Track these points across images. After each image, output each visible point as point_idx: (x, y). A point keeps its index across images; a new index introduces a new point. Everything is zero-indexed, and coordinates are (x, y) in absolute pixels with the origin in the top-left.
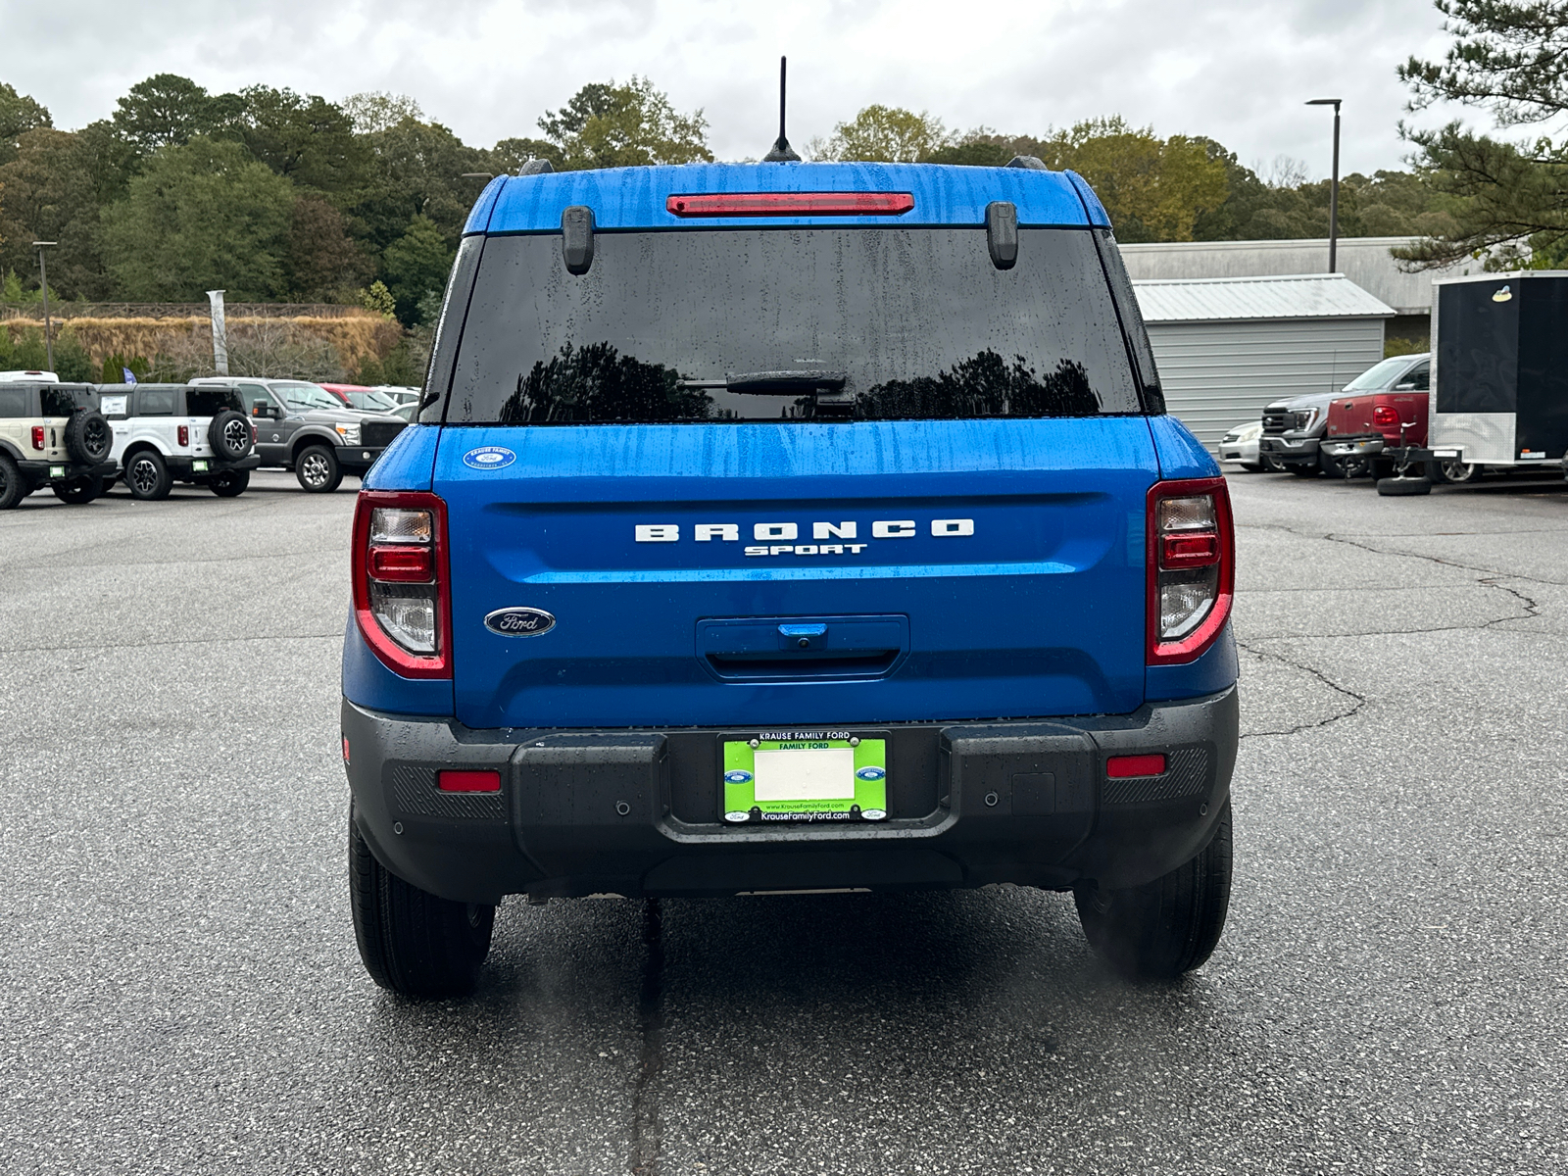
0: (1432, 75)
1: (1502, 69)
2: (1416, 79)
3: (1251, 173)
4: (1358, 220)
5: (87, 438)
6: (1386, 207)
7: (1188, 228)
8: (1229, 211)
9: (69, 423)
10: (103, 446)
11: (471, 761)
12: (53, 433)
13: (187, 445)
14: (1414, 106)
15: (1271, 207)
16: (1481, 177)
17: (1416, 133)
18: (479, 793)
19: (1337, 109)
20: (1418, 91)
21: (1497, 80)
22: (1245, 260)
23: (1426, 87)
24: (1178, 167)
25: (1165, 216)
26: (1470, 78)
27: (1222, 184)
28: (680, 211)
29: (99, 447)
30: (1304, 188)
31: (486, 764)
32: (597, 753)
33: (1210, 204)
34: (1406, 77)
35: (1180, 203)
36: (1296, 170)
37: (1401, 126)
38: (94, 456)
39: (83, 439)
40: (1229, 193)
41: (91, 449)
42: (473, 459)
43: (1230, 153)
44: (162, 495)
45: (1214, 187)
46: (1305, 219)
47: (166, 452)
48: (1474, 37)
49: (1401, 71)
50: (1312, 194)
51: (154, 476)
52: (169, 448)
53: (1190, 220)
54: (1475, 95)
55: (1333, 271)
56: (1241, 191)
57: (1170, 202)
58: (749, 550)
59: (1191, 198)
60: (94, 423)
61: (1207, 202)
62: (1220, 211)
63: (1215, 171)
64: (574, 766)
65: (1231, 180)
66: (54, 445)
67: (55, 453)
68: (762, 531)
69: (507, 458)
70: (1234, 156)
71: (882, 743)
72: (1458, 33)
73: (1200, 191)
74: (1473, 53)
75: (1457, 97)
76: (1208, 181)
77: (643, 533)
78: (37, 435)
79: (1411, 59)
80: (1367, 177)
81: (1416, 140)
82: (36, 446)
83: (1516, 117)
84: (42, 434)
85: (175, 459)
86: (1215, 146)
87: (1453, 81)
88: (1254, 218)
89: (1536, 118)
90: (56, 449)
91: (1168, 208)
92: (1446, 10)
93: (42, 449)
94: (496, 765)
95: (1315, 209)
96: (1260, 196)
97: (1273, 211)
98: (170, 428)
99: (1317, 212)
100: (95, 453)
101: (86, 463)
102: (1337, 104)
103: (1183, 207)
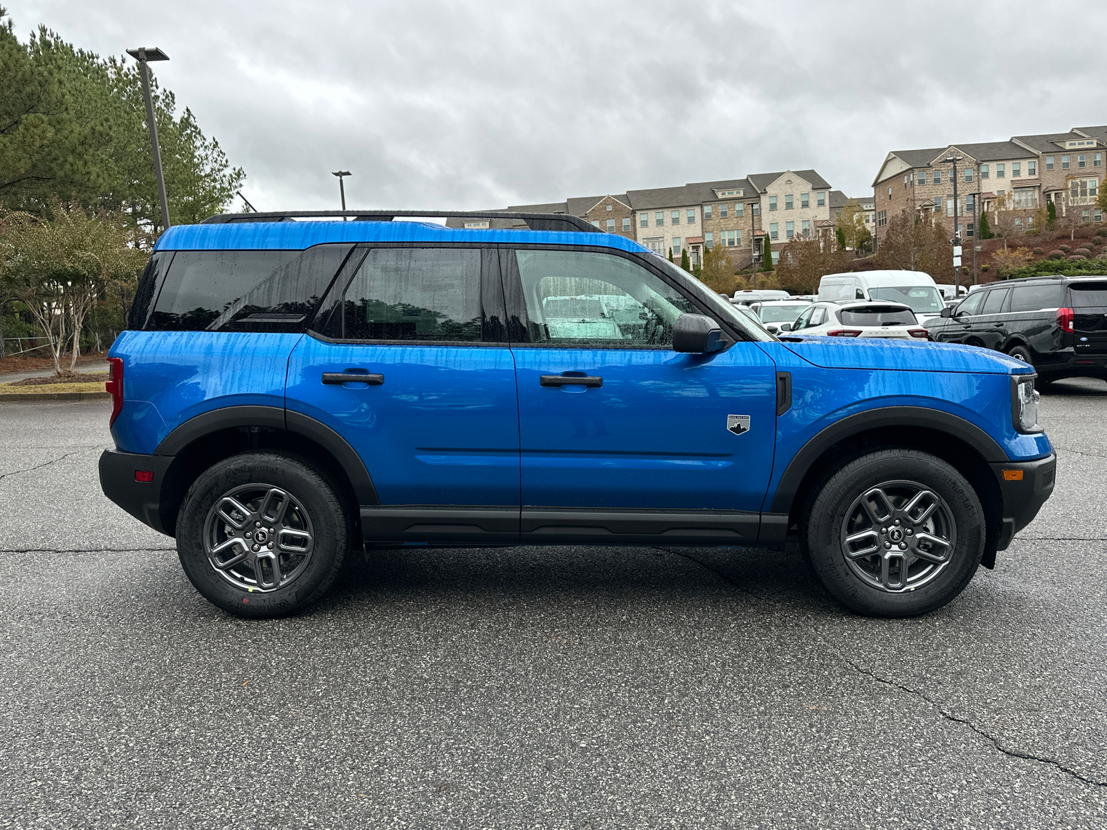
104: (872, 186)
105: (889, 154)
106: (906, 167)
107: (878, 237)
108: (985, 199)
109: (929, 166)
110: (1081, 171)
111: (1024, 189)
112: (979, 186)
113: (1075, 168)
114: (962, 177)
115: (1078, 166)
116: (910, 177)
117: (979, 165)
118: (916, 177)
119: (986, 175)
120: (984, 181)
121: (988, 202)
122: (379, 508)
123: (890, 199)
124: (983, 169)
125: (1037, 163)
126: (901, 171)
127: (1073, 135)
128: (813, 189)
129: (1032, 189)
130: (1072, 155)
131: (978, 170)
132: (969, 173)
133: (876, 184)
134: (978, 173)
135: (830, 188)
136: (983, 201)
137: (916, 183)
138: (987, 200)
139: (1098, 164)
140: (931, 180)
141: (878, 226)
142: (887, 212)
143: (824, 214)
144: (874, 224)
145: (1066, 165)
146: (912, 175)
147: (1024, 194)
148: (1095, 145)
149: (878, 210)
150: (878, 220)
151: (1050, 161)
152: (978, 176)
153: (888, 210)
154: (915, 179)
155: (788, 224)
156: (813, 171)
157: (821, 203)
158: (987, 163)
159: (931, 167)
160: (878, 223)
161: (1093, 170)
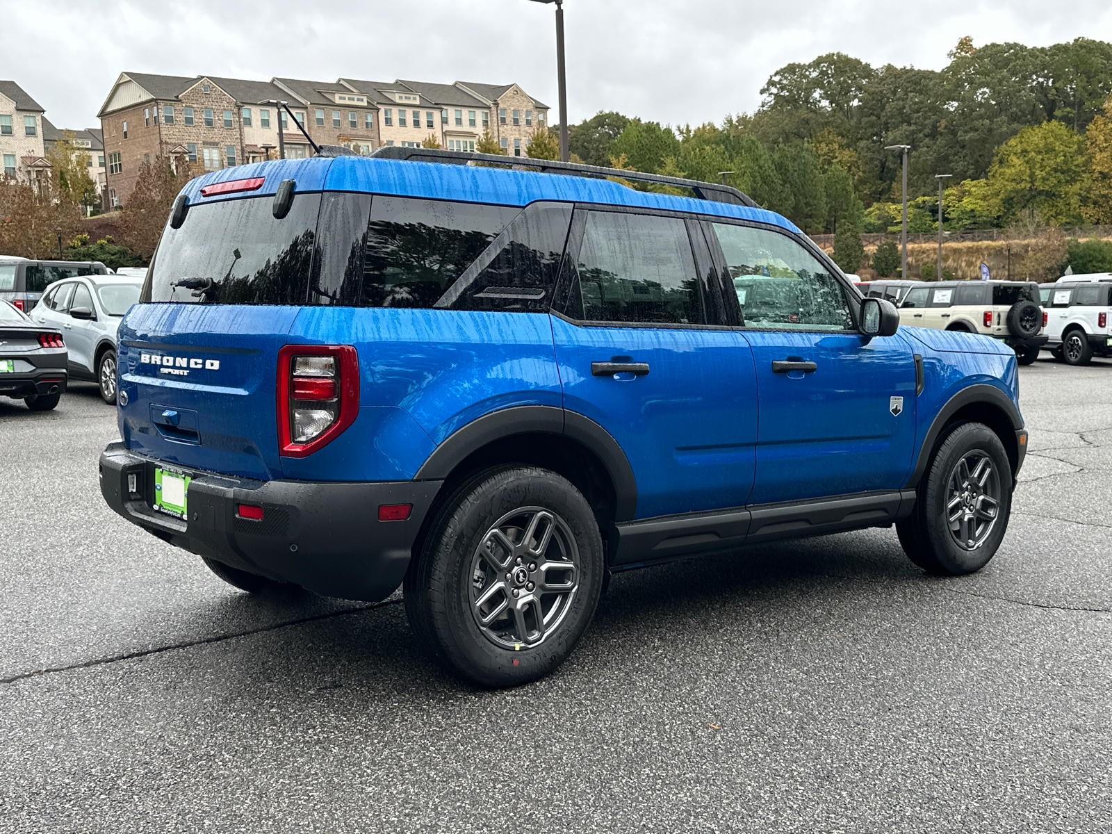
5: (1022, 320)
9: (1011, 310)
10: (1035, 325)
12: (999, 316)
13: (1104, 326)
29: (1031, 326)
38: (1026, 332)
39: (1019, 320)
41: (1025, 327)
44: (1085, 362)
47: (1089, 331)
51: (1080, 348)
52: (1091, 329)
60: (1029, 309)
66: (999, 324)
67: (999, 329)
78: (987, 317)
82: (985, 324)
84: (990, 316)
85: (1094, 337)
90: (1000, 327)
93: (989, 326)
98: (1094, 314)
100: (1028, 330)
101: (1021, 337)
104: (98, 116)
105: (121, 76)
106: (146, 96)
107: (110, 188)
108: (249, 152)
109: (178, 100)
110: (353, 132)
111: (293, 146)
112: (241, 135)
113: (346, 126)
114: (219, 120)
115: (349, 125)
116: (152, 110)
117: (239, 108)
118: (162, 111)
119: (248, 122)
120: (246, 130)
121: (254, 157)
122: (633, 524)
123: (126, 137)
124: (245, 114)
125: (305, 115)
126: (139, 101)
127: (339, 87)
128: (18, 110)
129: (301, 147)
130: (342, 111)
131: (239, 114)
132: (228, 116)
133: (103, 115)
134: (239, 118)
135: (44, 111)
136: (247, 155)
137: (162, 120)
138: (252, 155)
139: (370, 126)
140: (181, 118)
141: (109, 173)
142: (122, 155)
143: (37, 147)
144: (103, 170)
145: (337, 122)
146: (155, 108)
147: (293, 152)
148: (365, 104)
149: (108, 151)
150: (109, 165)
151: (319, 114)
152: (240, 122)
153: (124, 153)
154: (161, 115)
155: (7, 158)
156: (13, 82)
157: (30, 132)
158: (249, 107)
159: (180, 101)
160: (109, 170)
161: (365, 133)
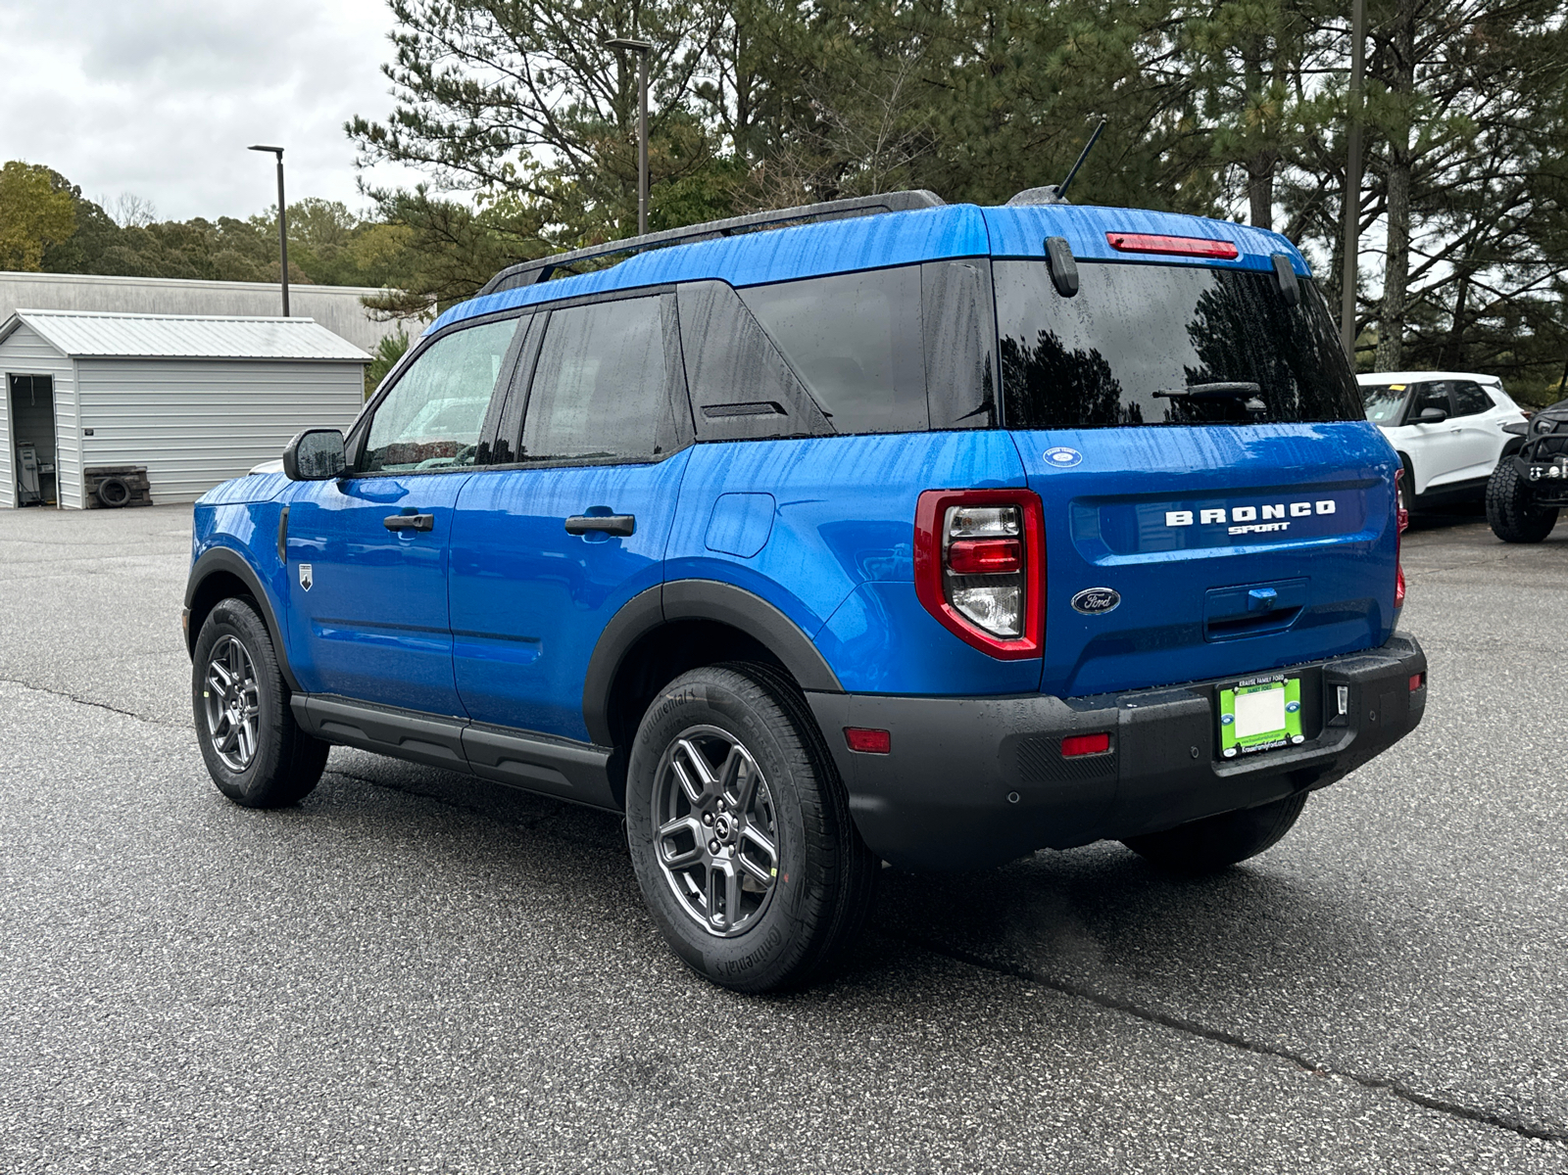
0: (377, 134)
1: (436, 137)
2: (363, 137)
3: (99, 209)
4: (211, 264)
6: (237, 254)
7: (36, 260)
8: (78, 245)
11: (1091, 725)
14: (363, 163)
15: (121, 244)
16: (444, 237)
17: (373, 190)
18: (1094, 755)
19: (280, 156)
20: (364, 149)
21: (433, 147)
22: (171, 298)
23: (372, 147)
24: (18, 194)
25: (9, 245)
26: (412, 143)
27: (69, 216)
28: (1117, 246)
30: (153, 228)
31: (1103, 727)
32: (1176, 707)
33: (59, 236)
34: (353, 135)
35: (25, 233)
36: (143, 209)
37: (359, 181)
40: (77, 227)
42: (1050, 458)
43: (73, 185)
45: (61, 219)
46: (159, 260)
48: (417, 106)
49: (348, 128)
50: (163, 235)
53: (37, 252)
54: (415, 159)
55: (287, 314)
56: (90, 226)
57: (13, 231)
58: (1231, 529)
59: (36, 228)
61: (54, 234)
62: (70, 245)
63: (61, 202)
64: (1165, 721)
65: (78, 213)
68: (1237, 514)
69: (1075, 456)
70: (78, 189)
71: (1297, 681)
72: (404, 99)
73: (46, 221)
74: (411, 120)
75: (398, 159)
76: (54, 212)
77: (1172, 519)
79: (356, 118)
80: (211, 221)
81: (374, 196)
83: (452, 184)
86: (56, 177)
87: (395, 144)
88: (105, 254)
89: (471, 186)
91: (12, 237)
92: (392, 76)
94: (1109, 727)
95: (168, 250)
96: (109, 232)
97: (125, 249)
99: (170, 253)
102: (279, 152)
103: (27, 238)
